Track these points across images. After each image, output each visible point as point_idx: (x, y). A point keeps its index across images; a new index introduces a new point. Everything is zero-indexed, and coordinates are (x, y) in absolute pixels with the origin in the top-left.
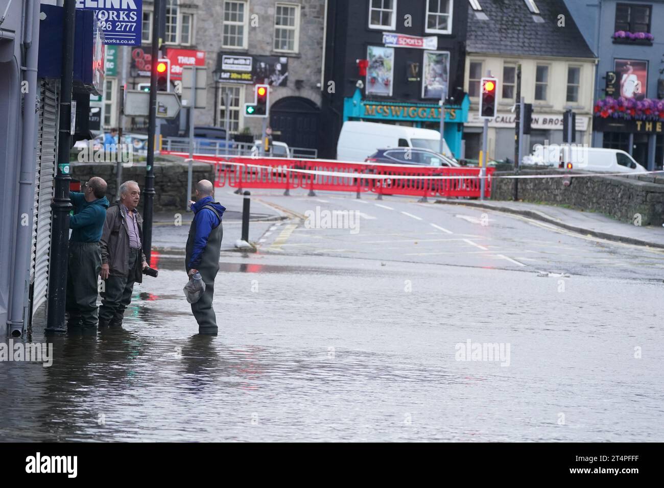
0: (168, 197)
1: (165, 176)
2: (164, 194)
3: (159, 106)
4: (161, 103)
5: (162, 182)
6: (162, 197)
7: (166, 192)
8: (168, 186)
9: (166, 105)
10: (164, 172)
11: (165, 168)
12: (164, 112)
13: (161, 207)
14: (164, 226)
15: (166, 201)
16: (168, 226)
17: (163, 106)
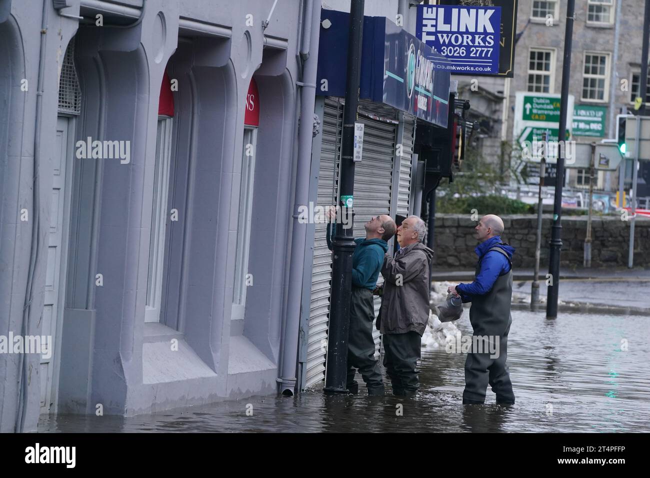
0: (609, 252)
1: (605, 230)
2: (605, 249)
3: (601, 158)
4: (603, 155)
5: (603, 236)
6: (603, 252)
7: (607, 247)
8: (609, 241)
9: (608, 157)
10: (605, 226)
11: (606, 222)
12: (606, 164)
13: (601, 263)
14: (600, 282)
15: (607, 257)
16: (605, 282)
17: (605, 158)
